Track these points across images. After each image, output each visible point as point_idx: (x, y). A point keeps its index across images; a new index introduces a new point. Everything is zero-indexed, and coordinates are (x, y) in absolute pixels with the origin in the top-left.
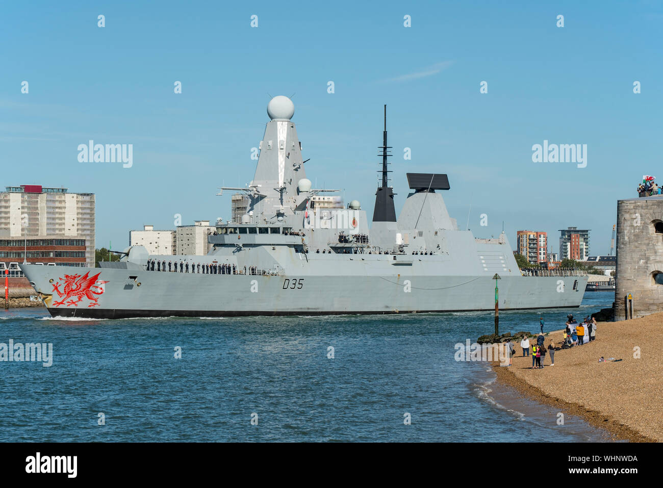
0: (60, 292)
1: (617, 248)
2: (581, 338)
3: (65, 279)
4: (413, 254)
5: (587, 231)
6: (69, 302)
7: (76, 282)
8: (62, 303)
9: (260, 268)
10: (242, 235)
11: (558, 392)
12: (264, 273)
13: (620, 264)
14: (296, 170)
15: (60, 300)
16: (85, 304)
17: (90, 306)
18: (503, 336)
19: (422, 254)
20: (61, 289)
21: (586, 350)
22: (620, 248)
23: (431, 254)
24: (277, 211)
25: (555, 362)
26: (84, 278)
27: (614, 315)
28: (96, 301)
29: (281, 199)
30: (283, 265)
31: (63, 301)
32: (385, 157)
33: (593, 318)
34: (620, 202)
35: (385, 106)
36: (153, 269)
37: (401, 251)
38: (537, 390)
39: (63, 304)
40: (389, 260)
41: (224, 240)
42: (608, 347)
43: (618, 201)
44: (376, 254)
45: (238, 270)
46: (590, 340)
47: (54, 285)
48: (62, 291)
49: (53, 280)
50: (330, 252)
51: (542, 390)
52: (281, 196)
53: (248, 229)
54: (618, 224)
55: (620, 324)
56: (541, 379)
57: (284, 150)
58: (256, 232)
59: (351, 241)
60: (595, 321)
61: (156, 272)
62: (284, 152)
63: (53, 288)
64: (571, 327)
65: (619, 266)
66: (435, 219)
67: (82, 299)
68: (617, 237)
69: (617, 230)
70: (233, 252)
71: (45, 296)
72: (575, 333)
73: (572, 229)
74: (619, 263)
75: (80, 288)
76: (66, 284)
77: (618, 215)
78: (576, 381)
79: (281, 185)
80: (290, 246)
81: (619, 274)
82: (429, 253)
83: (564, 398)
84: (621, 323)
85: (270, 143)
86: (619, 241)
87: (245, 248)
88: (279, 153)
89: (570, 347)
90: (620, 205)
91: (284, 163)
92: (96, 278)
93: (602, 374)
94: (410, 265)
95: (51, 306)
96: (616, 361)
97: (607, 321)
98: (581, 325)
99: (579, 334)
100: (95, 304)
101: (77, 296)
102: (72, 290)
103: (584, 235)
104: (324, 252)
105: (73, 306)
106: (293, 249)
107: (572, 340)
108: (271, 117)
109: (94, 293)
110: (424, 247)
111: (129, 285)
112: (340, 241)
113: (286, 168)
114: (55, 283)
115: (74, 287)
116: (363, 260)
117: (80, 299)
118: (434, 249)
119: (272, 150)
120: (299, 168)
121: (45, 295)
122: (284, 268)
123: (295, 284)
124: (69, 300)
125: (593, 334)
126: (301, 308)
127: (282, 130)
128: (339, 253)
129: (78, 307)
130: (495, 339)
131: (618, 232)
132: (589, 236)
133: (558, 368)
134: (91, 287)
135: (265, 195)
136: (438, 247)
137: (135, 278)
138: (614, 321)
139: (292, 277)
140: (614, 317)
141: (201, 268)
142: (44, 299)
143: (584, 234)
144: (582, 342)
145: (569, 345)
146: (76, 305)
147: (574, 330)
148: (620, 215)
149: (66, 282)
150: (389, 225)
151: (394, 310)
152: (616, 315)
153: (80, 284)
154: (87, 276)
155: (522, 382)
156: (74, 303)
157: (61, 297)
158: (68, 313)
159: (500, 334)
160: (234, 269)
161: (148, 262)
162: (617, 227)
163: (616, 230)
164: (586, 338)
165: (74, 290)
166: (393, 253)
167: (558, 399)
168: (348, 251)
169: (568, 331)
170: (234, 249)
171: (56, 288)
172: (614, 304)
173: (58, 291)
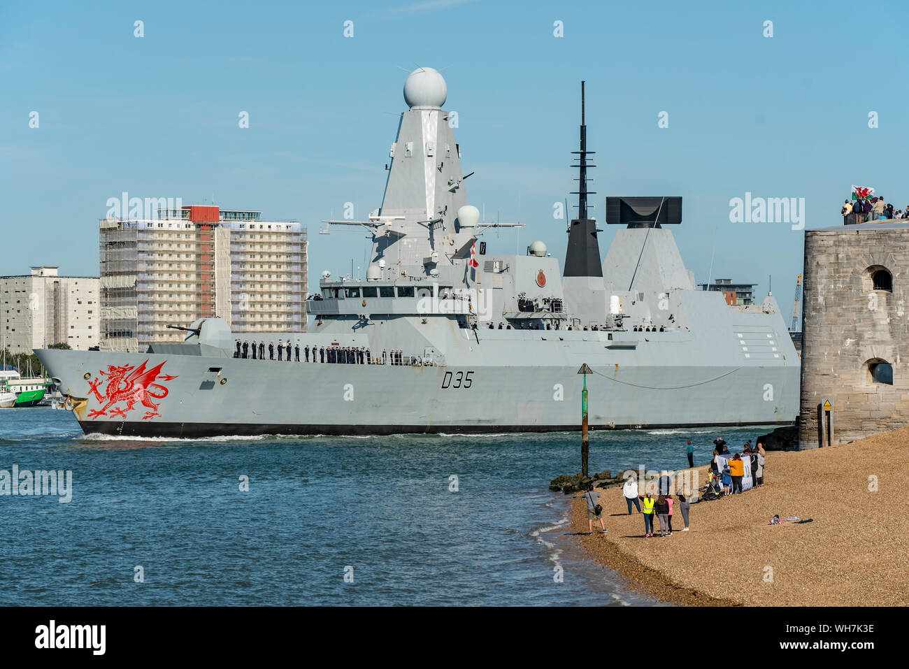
0: (99, 395)
1: (804, 317)
2: (737, 480)
3: (109, 372)
4: (635, 330)
5: (750, 286)
6: (113, 411)
7: (125, 377)
8: (101, 413)
9: (407, 354)
10: (369, 300)
11: (696, 578)
12: (414, 361)
13: (810, 347)
14: (453, 191)
15: (99, 408)
16: (137, 414)
17: (145, 418)
18: (597, 477)
19: (648, 330)
20: (102, 390)
21: (748, 502)
22: (809, 318)
23: (662, 330)
24: (424, 259)
25: (691, 524)
26: (138, 372)
27: (798, 439)
28: (155, 409)
29: (431, 239)
30: (442, 350)
31: (104, 410)
32: (583, 168)
33: (760, 445)
34: (809, 234)
35: (583, 83)
36: (245, 356)
37: (619, 326)
38: (658, 575)
39: (104, 414)
40: (601, 340)
41: (337, 307)
42: (787, 497)
43: (806, 232)
44: (579, 329)
45: (374, 356)
46: (754, 485)
47: (91, 383)
48: (103, 393)
49: (90, 374)
50: (509, 328)
51: (668, 575)
52: (431, 234)
53: (378, 290)
54: (805, 273)
55: (809, 455)
56: (665, 555)
57: (434, 158)
58: (392, 295)
59: (542, 309)
60: (762, 450)
61: (250, 360)
62: (435, 162)
63: (90, 388)
64: (720, 460)
65: (807, 350)
66: (663, 272)
67: (133, 406)
68: (804, 296)
69: (804, 284)
70: (354, 328)
71: (77, 402)
72: (728, 471)
73: (723, 283)
74: (807, 344)
75: (131, 388)
76: (110, 381)
77: (806, 258)
78: (729, 559)
79: (431, 214)
80: (450, 316)
81: (807, 365)
82: (658, 330)
83: (707, 591)
84: (810, 453)
85: (410, 146)
86: (807, 305)
87: (374, 321)
88: (425, 163)
89: (718, 497)
90: (809, 239)
91: (434, 181)
92: (157, 370)
93: (775, 546)
94: (633, 348)
95: (85, 418)
96: (802, 522)
97: (785, 450)
98: (737, 457)
99: (735, 473)
100: (153, 414)
101: (126, 401)
102: (119, 392)
103: (745, 293)
104: (500, 327)
105: (119, 418)
106: (455, 322)
107: (721, 485)
108: (410, 104)
109: (153, 395)
110: (649, 319)
111: (208, 382)
112: (521, 309)
113: (438, 188)
114: (92, 380)
115: (122, 386)
116: (561, 340)
117: (130, 407)
118: (666, 323)
119: (413, 158)
120: (457, 188)
121: (75, 399)
122: (443, 353)
123: (460, 380)
124: (113, 407)
125: (759, 474)
126: (469, 421)
127: (429, 124)
128: (522, 328)
129: (127, 420)
130: (581, 483)
131: (805, 288)
132: (753, 294)
133: (696, 535)
134: (149, 385)
135: (404, 233)
136: (670, 318)
137: (217, 370)
138: (797, 449)
139: (456, 368)
140: (797, 444)
141: (318, 353)
142: (76, 405)
143: (744, 291)
144: (741, 488)
145: (717, 494)
146: (124, 416)
147: (725, 467)
148: (809, 257)
149: (110, 378)
150: (591, 282)
151: (609, 423)
152: (802, 440)
153: (132, 382)
154: (143, 367)
155: (631, 560)
156: (120, 412)
157: (101, 403)
158: (112, 428)
159: (592, 473)
160: (369, 355)
161: (238, 344)
162: (805, 278)
163: (801, 284)
164: (747, 481)
165: (122, 392)
166: (606, 329)
167: (696, 592)
168: (536, 325)
169: (714, 466)
170: (354, 322)
171: (94, 388)
172: (797, 418)
173: (97, 392)
